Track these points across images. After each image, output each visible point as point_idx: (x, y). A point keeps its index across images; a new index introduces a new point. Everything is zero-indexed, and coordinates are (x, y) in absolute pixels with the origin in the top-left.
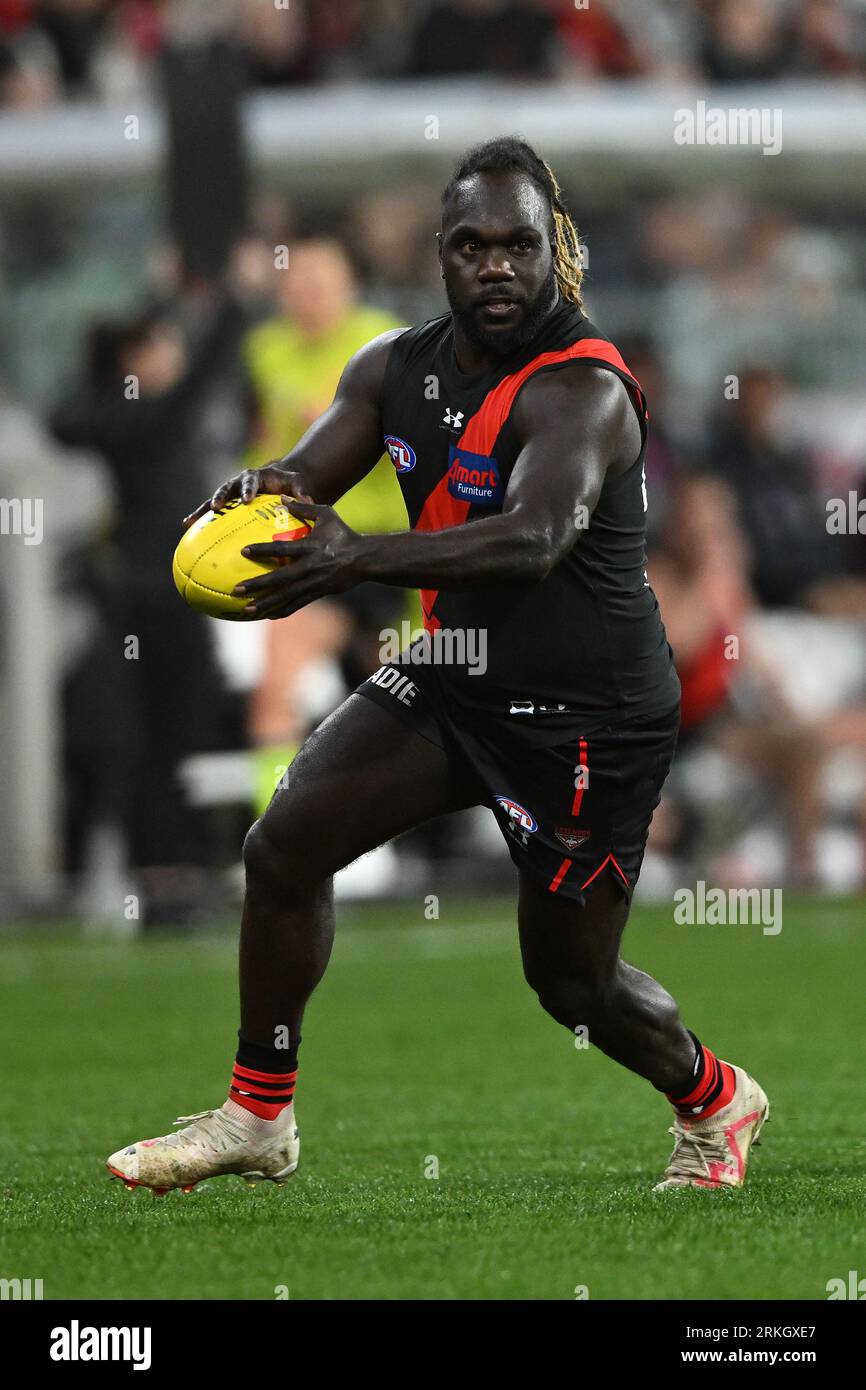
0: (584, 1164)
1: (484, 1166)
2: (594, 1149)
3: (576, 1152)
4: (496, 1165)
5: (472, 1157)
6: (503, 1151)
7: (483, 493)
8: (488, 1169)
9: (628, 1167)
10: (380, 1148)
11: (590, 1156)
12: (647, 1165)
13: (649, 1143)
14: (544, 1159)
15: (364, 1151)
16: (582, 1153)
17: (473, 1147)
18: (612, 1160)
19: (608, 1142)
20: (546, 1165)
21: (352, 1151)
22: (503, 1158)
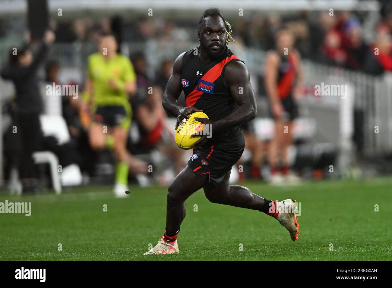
0: (128, 249)
1: (104, 249)
2: (130, 245)
3: (126, 246)
4: (107, 249)
5: (102, 247)
6: (109, 246)
7: (208, 91)
8: (105, 250)
9: (139, 249)
10: (80, 245)
11: (129, 247)
12: (143, 249)
13: (143, 243)
14: (119, 247)
15: (76, 246)
16: (128, 246)
17: (101, 244)
18: (135, 248)
19: (134, 243)
20: (119, 249)
21: (73, 246)
22: (109, 247)
